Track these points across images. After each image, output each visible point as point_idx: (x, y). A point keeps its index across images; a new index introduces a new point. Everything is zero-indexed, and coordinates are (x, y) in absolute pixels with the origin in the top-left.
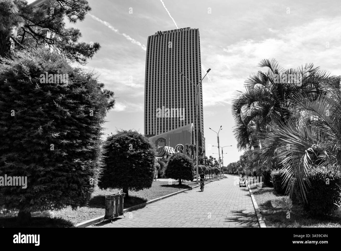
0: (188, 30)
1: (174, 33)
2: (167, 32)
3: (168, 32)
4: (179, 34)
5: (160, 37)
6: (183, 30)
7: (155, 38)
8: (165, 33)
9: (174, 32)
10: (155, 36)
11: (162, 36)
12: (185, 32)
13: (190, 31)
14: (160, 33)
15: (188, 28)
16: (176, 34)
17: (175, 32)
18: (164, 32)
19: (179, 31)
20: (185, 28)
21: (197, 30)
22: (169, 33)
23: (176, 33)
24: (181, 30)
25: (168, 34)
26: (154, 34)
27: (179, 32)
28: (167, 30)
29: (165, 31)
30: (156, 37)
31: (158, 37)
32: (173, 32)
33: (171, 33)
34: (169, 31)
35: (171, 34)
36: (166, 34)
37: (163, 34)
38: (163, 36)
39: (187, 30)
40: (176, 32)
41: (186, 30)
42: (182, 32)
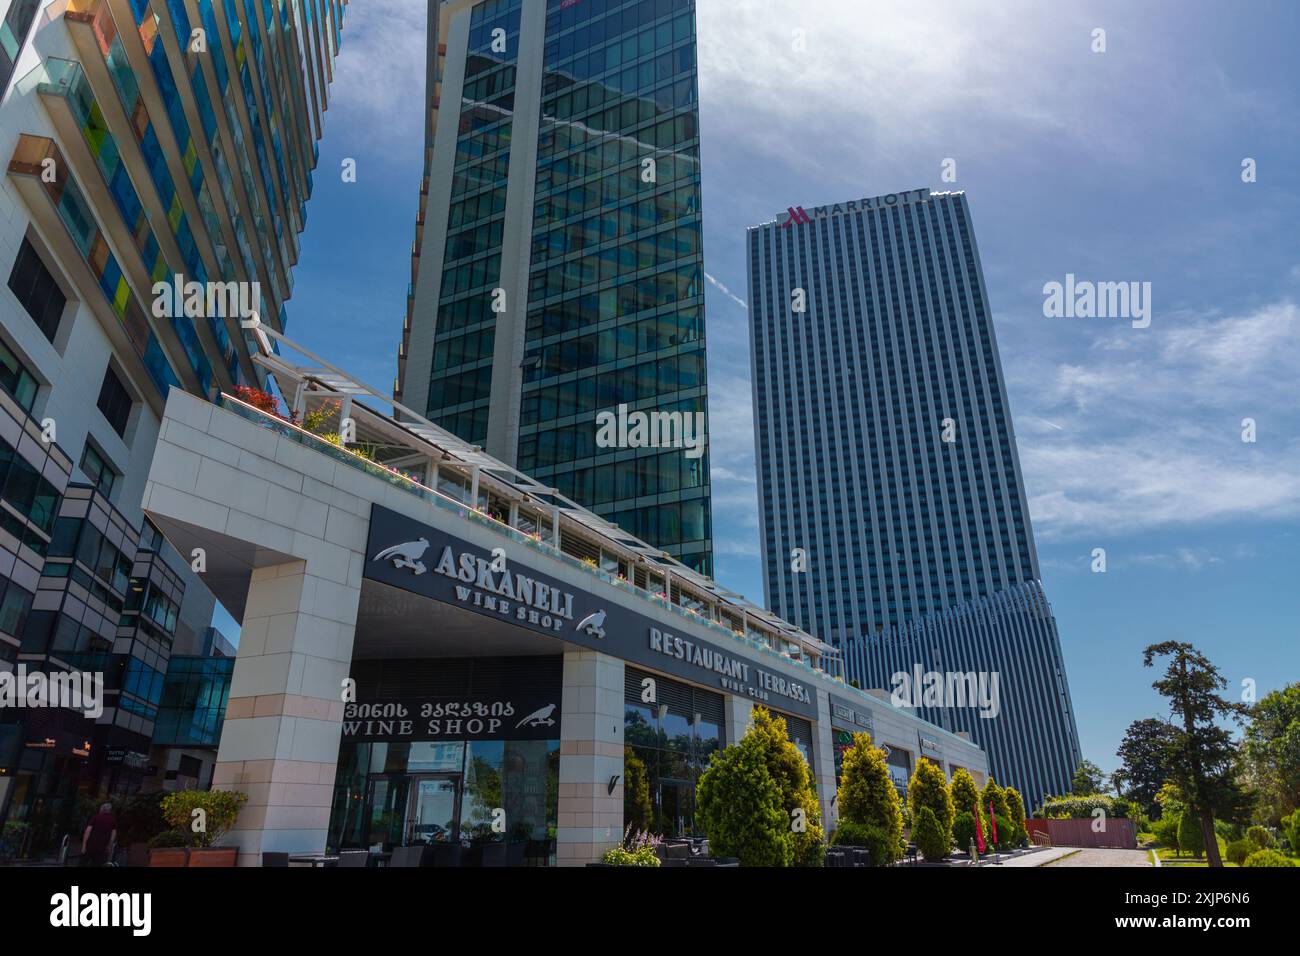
0: (921, 198)
1: (859, 214)
2: (830, 211)
3: (835, 211)
4: (883, 216)
5: (801, 230)
6: (900, 204)
7: (778, 234)
8: (823, 215)
9: (859, 207)
10: (778, 228)
11: (807, 227)
12: (907, 206)
13: (931, 203)
14: (798, 216)
15: (920, 192)
16: (872, 219)
18: (816, 209)
19: (883, 204)
20: (905, 194)
21: (958, 201)
22: (837, 213)
23: (871, 212)
24: (891, 199)
25: (836, 217)
26: (770, 220)
27: (883, 210)
28: (830, 202)
29: (820, 205)
30: (784, 232)
31: (790, 231)
32: (853, 207)
33: (845, 212)
34: (836, 205)
35: (848, 216)
36: (824, 219)
37: (811, 216)
38: (813, 227)
39: (918, 200)
40: (866, 208)
41: (912, 200)
42: (895, 208)
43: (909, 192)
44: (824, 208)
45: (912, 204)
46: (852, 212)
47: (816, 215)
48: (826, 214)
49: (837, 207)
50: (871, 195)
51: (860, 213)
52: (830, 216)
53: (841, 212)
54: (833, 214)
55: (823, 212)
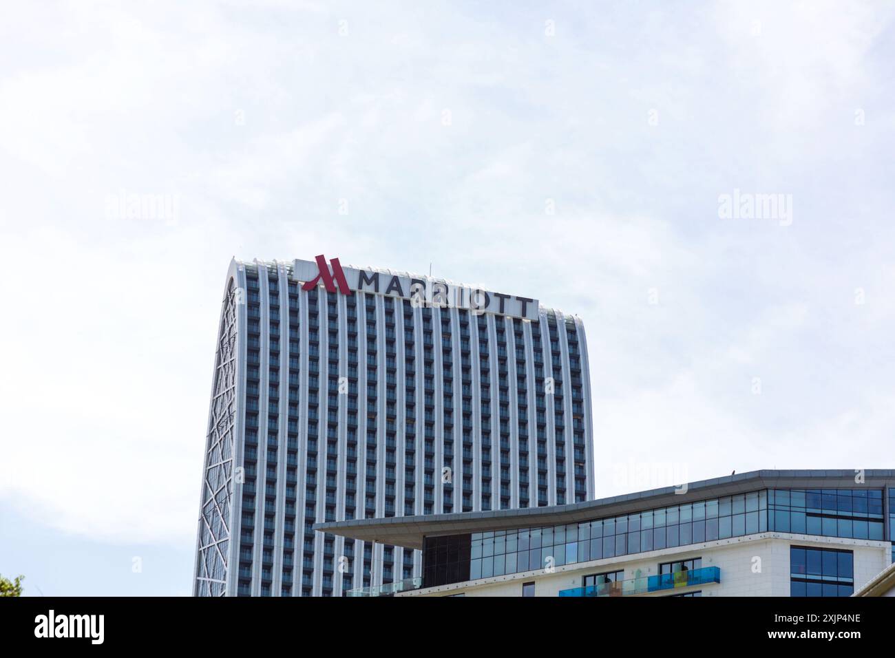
2: (383, 286)
3: (391, 287)
5: (332, 304)
6: (494, 308)
7: (294, 297)
8: (369, 289)
10: (294, 284)
11: (342, 302)
12: (500, 319)
13: (536, 324)
14: (330, 276)
15: (525, 302)
18: (362, 274)
20: (502, 298)
22: (394, 294)
23: (446, 310)
26: (280, 262)
28: (386, 269)
29: (369, 269)
30: (304, 299)
31: (313, 301)
33: (406, 295)
37: (352, 284)
38: (352, 306)
39: (519, 315)
41: (512, 311)
43: (509, 297)
44: (376, 276)
45: (508, 319)
47: (360, 287)
48: (377, 290)
49: (395, 282)
50: (453, 282)
53: (401, 294)
54: (388, 292)
55: (373, 284)
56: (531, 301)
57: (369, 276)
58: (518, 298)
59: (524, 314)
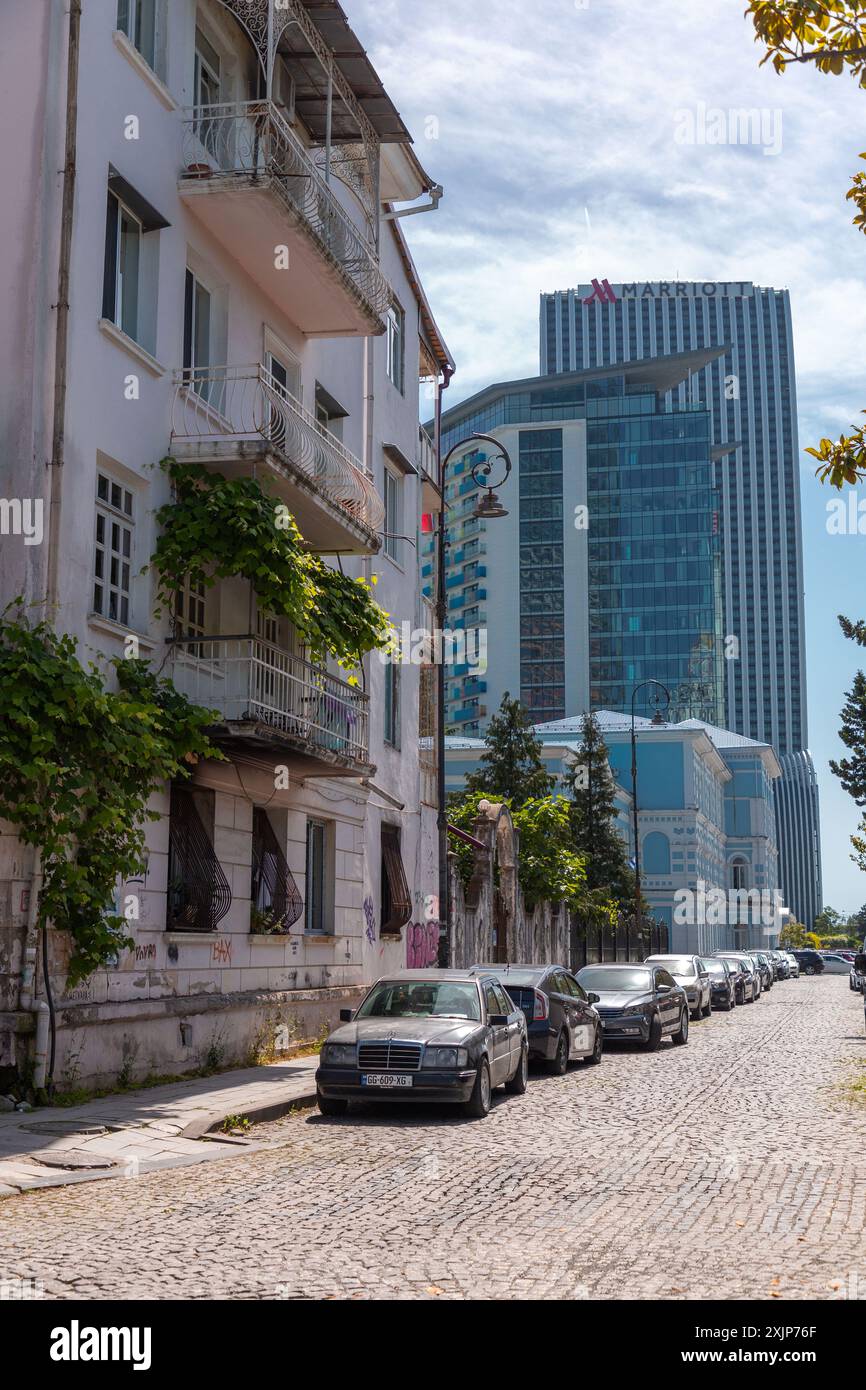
1: (672, 301)
2: (640, 292)
3: (645, 292)
4: (699, 308)
5: (605, 310)
6: (718, 295)
7: (578, 310)
8: (630, 296)
9: (673, 292)
10: (578, 300)
11: (612, 307)
12: (725, 300)
13: (752, 299)
15: (742, 285)
16: (686, 309)
17: (680, 293)
18: (625, 287)
19: (700, 294)
20: (725, 285)
21: (782, 299)
22: (648, 296)
23: (685, 300)
24: (709, 289)
25: (645, 301)
26: (569, 287)
27: (698, 300)
29: (629, 281)
30: (585, 310)
31: (592, 311)
32: (667, 291)
33: (657, 296)
34: (647, 285)
35: (658, 301)
36: (631, 301)
37: (618, 294)
38: (619, 309)
39: (739, 294)
40: (681, 295)
42: (712, 300)
43: (730, 283)
44: (634, 286)
45: (732, 297)
46: (665, 298)
47: (624, 294)
48: (635, 295)
49: (648, 288)
50: (688, 280)
51: (674, 299)
52: (639, 297)
53: (653, 295)
54: (643, 295)
55: (633, 292)
56: (746, 283)
57: (629, 287)
58: (737, 283)
59: (742, 294)
